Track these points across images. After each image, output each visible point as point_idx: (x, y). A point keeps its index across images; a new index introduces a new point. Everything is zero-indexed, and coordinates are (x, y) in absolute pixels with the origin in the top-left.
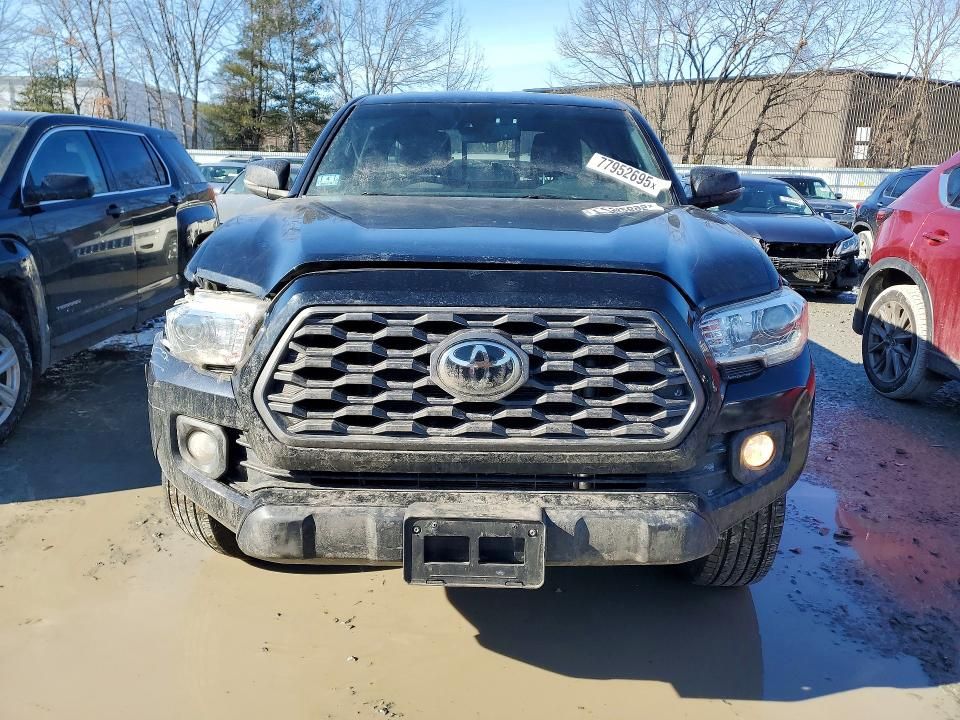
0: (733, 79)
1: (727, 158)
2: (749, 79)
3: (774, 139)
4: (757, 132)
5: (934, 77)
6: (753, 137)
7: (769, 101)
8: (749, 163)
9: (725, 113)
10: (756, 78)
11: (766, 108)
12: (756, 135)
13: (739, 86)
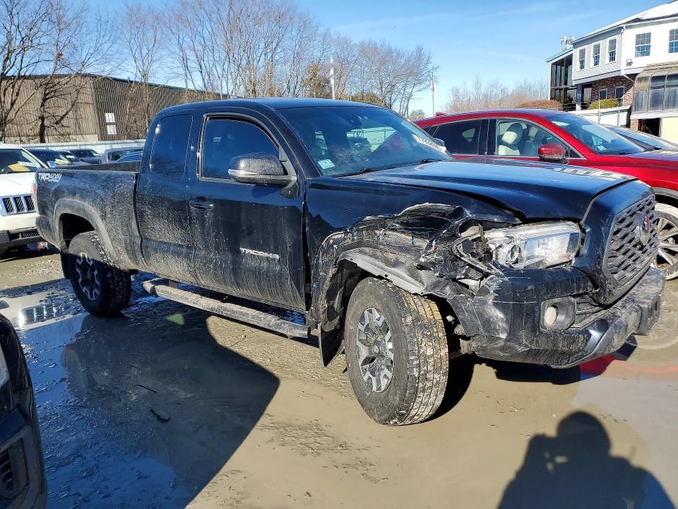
0: (10, 78)
1: (24, 139)
2: (25, 77)
3: (57, 123)
4: (42, 118)
5: (151, 81)
6: (40, 123)
7: (45, 95)
8: (42, 141)
9: (12, 104)
10: (30, 77)
11: (44, 100)
12: (43, 120)
13: (19, 82)
